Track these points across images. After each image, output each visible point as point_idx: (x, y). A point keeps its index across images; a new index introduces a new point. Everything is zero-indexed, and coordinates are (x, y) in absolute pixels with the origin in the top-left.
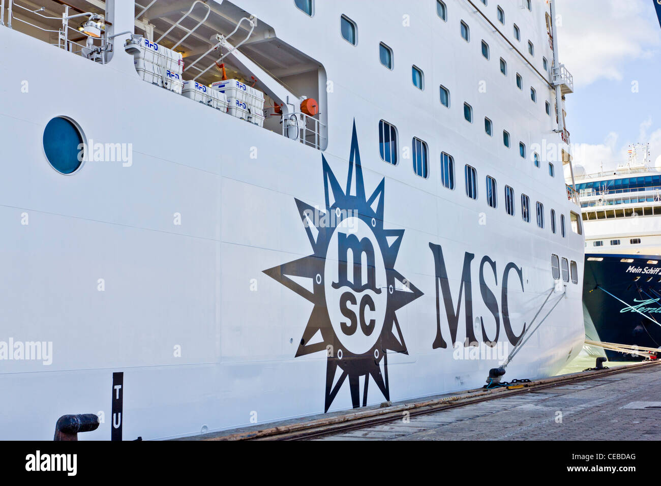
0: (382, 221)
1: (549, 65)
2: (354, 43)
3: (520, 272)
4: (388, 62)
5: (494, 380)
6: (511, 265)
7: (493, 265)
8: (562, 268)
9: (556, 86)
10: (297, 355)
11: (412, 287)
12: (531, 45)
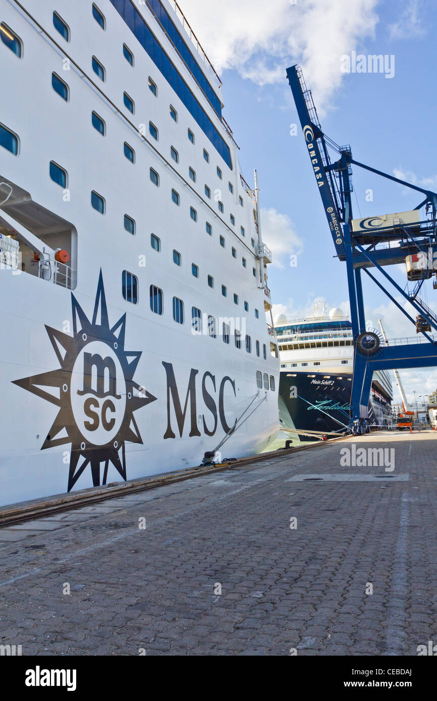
0: (123, 344)
1: (256, 243)
2: (103, 213)
3: (233, 383)
4: (131, 229)
5: (208, 460)
6: (226, 378)
7: (213, 378)
8: (264, 380)
9: (260, 258)
10: (42, 449)
11: (147, 393)
12: (242, 229)
